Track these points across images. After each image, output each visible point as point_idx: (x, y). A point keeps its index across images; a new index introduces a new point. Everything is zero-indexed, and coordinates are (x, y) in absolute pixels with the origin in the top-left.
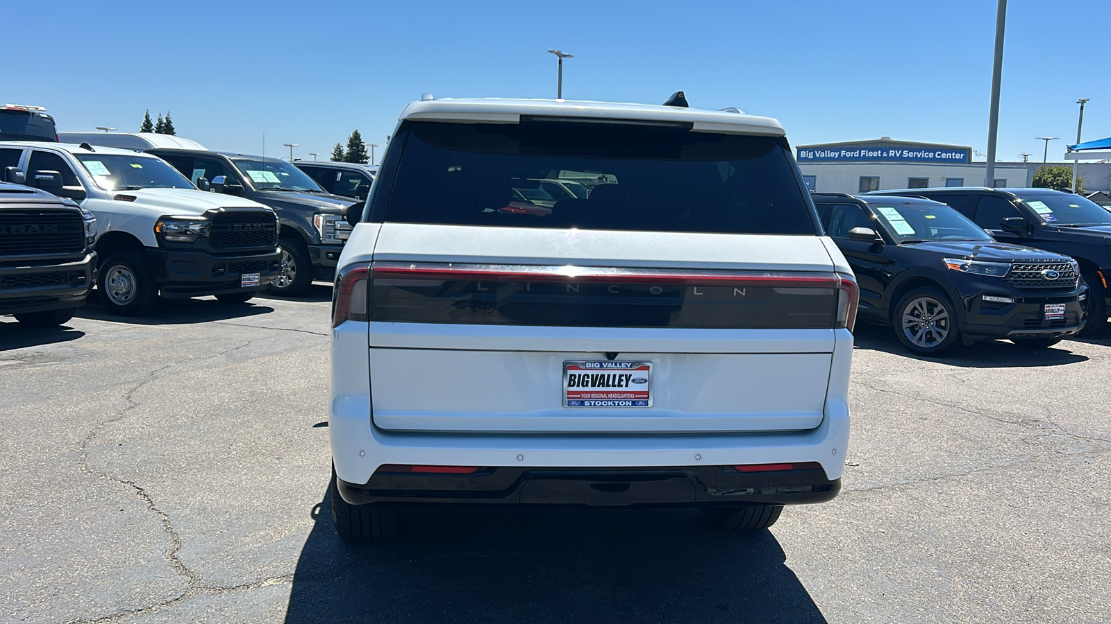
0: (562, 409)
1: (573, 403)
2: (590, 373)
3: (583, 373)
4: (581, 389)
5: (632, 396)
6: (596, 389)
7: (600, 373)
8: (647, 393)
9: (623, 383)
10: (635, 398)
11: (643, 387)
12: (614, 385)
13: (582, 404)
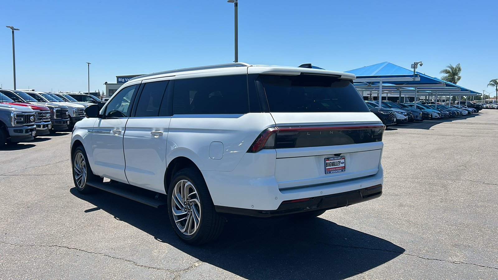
0: (326, 175)
1: (328, 173)
2: (331, 161)
3: (329, 162)
4: (329, 167)
5: (341, 168)
6: (333, 167)
7: (333, 161)
8: (344, 167)
9: (339, 164)
10: (342, 169)
11: (343, 165)
12: (337, 165)
13: (330, 172)
